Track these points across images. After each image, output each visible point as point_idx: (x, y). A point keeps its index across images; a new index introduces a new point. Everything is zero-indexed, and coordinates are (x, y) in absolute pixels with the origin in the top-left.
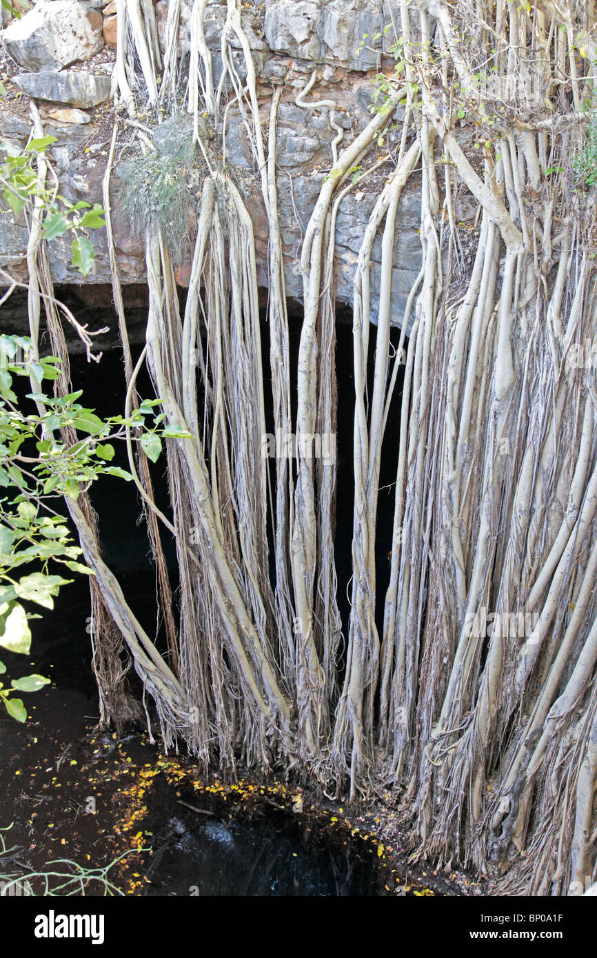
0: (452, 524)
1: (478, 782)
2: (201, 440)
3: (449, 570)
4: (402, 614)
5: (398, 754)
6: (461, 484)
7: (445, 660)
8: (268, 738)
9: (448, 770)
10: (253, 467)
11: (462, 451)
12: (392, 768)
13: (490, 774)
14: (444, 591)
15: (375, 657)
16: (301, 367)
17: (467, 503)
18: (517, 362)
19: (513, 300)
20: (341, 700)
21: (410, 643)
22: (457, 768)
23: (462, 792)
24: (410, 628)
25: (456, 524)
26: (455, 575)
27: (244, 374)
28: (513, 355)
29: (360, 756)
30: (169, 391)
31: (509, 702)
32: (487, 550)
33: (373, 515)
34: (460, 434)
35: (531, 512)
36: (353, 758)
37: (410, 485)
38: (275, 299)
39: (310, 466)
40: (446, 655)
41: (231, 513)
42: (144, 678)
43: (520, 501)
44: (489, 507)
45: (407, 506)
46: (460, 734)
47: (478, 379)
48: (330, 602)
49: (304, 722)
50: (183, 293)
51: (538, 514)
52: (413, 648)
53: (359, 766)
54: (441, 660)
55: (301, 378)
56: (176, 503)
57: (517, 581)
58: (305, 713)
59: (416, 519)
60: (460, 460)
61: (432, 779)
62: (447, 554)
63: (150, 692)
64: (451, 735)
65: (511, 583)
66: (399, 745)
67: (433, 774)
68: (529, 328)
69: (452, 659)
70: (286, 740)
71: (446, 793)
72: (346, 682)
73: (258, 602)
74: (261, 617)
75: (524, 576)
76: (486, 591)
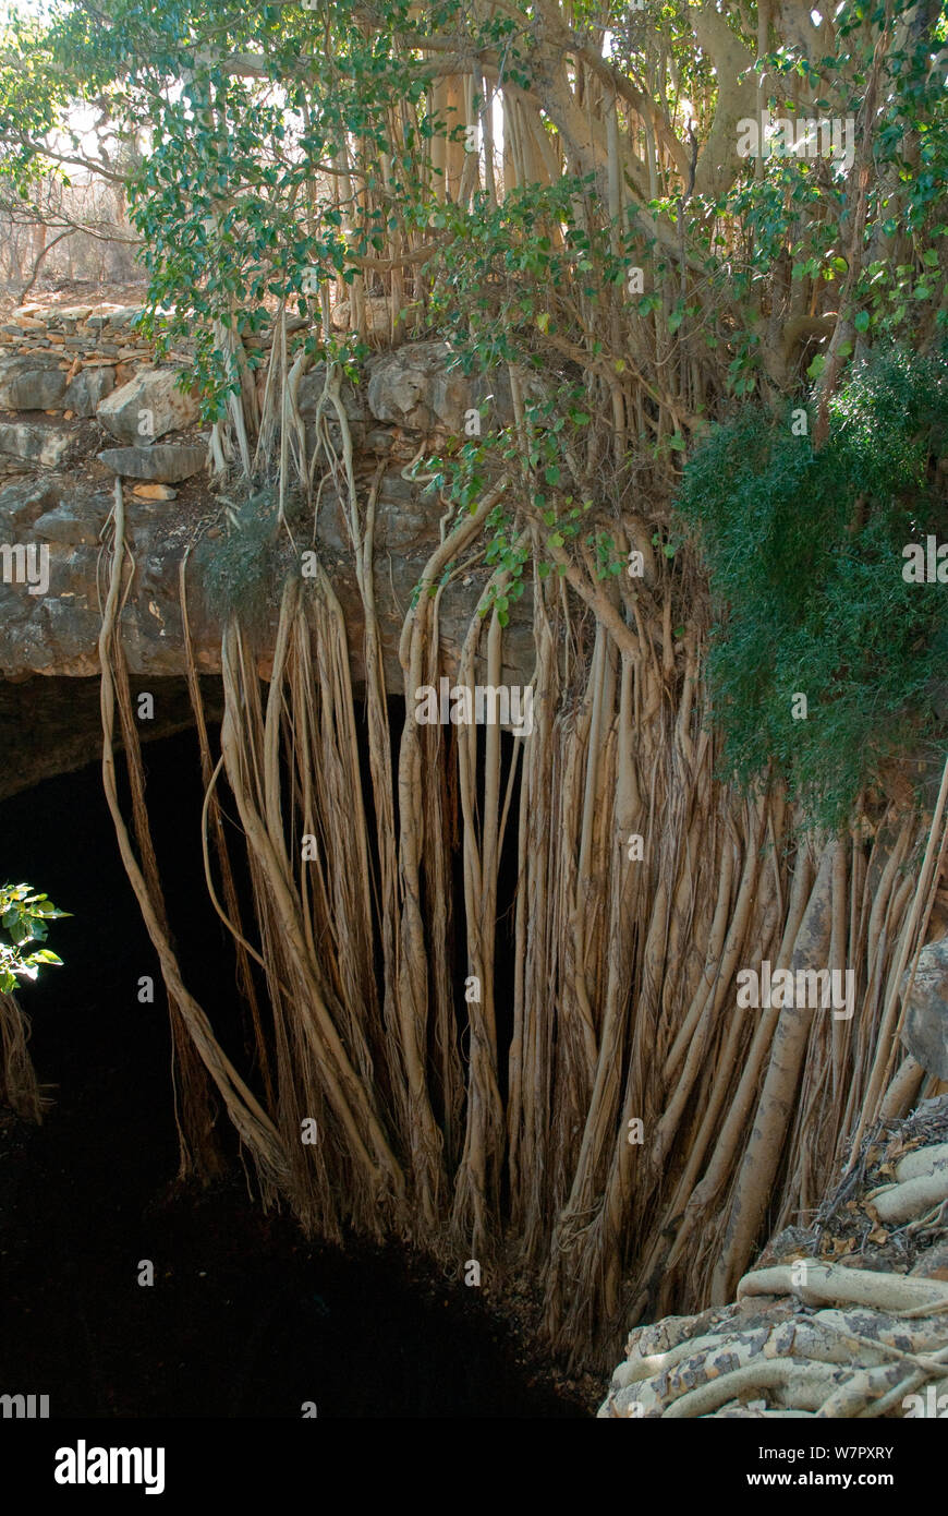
0: (575, 973)
1: (611, 1275)
2: (289, 858)
3: (575, 1025)
4: (529, 1072)
5: (529, 1232)
6: (585, 925)
7: (575, 1130)
8: (381, 1204)
9: (578, 1259)
10: (353, 890)
11: (583, 886)
12: (523, 1249)
13: (629, 1265)
14: (570, 1049)
15: (497, 1121)
16: (402, 778)
17: (594, 947)
18: (642, 785)
19: (633, 712)
20: (461, 1168)
21: (538, 1105)
22: (587, 1255)
23: (592, 1284)
24: (537, 1089)
25: (580, 971)
26: (582, 1032)
27: (338, 783)
28: (637, 776)
29: (482, 1234)
30: (250, 802)
31: (646, 1183)
32: (618, 1005)
33: (489, 955)
34: (581, 867)
35: (665, 963)
36: (474, 1237)
37: (531, 922)
38: (373, 697)
39: (416, 895)
40: (576, 1123)
41: (330, 943)
42: (238, 1127)
43: (652, 950)
44: (618, 953)
45: (529, 947)
46: (592, 1217)
47: (597, 802)
48: (450, 1051)
49: (421, 1188)
50: (265, 688)
51: (674, 964)
52: (542, 1112)
53: (481, 1245)
54: (571, 1128)
55: (403, 790)
56: (264, 932)
57: (650, 1044)
58: (422, 1179)
59: (540, 962)
60: (581, 897)
61: (560, 1267)
62: (571, 1006)
63: (247, 1143)
64: (582, 1216)
65: (644, 1045)
66: (530, 1223)
67: (561, 1263)
68: (654, 745)
69: (582, 1128)
70: (401, 1207)
71: (576, 1284)
72: (466, 1147)
73: (361, 1047)
74: (367, 1065)
75: (659, 1036)
76: (618, 1052)
